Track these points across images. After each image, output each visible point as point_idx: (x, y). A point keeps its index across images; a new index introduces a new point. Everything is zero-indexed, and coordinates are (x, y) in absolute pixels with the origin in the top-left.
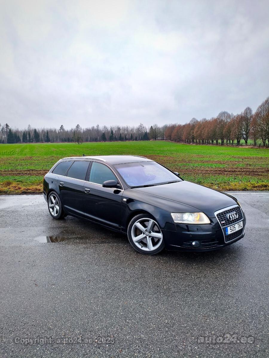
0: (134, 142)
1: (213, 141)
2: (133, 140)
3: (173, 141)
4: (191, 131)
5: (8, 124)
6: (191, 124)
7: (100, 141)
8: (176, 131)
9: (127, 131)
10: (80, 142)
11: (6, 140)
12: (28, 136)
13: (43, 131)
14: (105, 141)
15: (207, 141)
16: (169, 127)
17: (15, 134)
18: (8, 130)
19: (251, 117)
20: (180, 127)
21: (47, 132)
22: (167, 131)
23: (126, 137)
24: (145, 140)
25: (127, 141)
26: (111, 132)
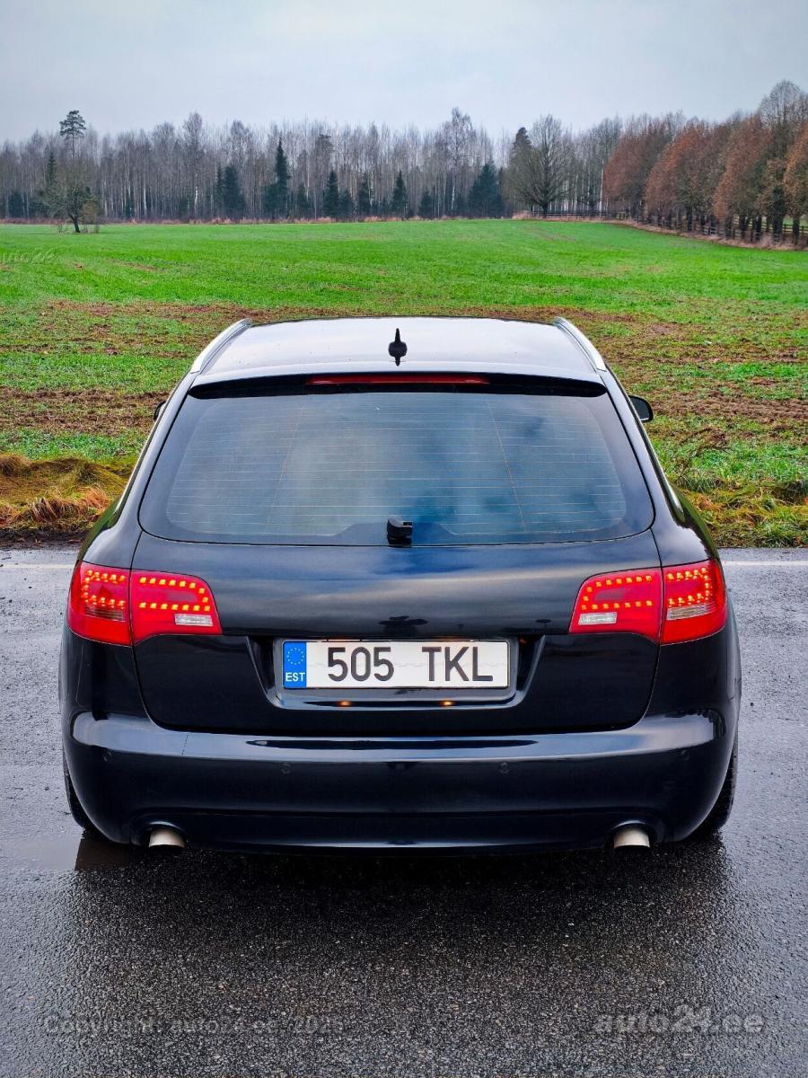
0: (417, 223)
2: (410, 215)
3: (650, 221)
4: (769, 162)
6: (764, 119)
7: (206, 215)
9: (373, 152)
10: (83, 223)
14: (236, 220)
16: (630, 133)
20: (696, 134)
22: (617, 160)
23: (363, 194)
24: (480, 216)
25: (374, 218)
26: (274, 162)
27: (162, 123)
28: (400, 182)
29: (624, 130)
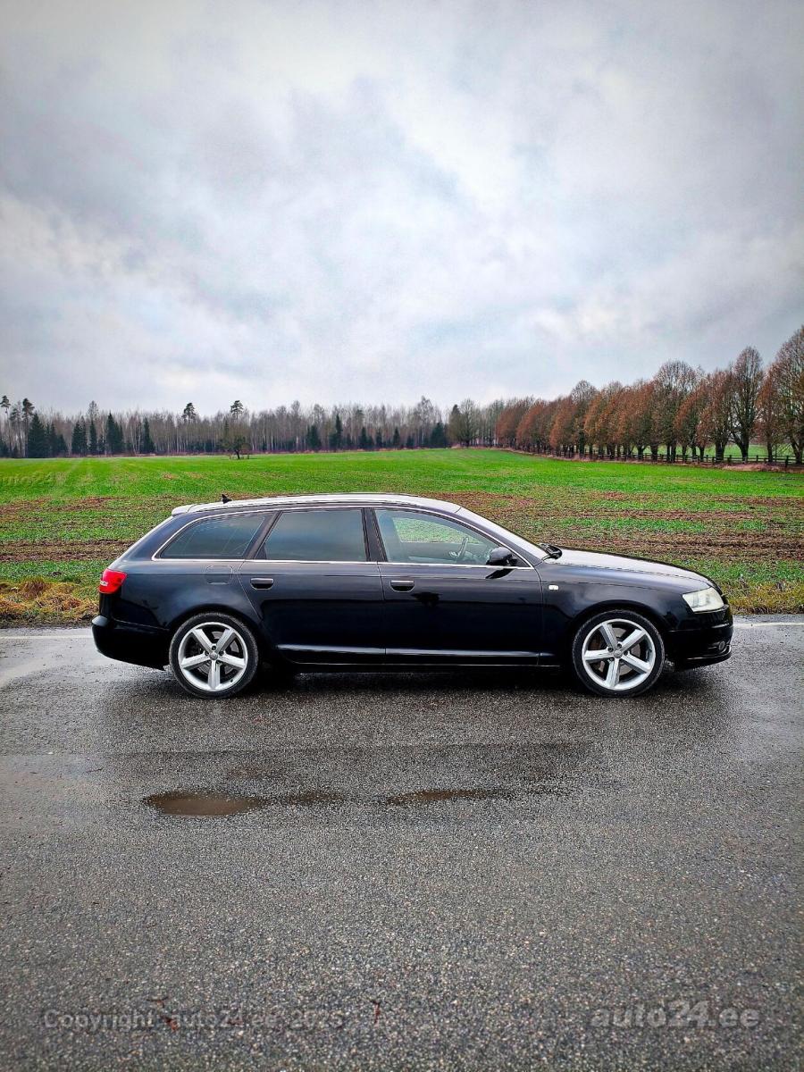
0: (405, 451)
1: (641, 451)
2: (402, 447)
3: (519, 449)
4: (576, 419)
5: (30, 401)
6: (573, 399)
7: (302, 449)
8: (528, 420)
9: (383, 417)
10: (243, 454)
11: (24, 448)
12: (88, 436)
13: (133, 419)
14: (317, 451)
15: (625, 449)
16: (508, 406)
17: (50, 430)
18: (29, 417)
19: (760, 376)
20: (540, 406)
21: (146, 423)
22: (502, 419)
23: (379, 438)
24: (436, 447)
25: (384, 449)
26: (335, 423)
27: (280, 405)
28: (396, 432)
29: (505, 405)
